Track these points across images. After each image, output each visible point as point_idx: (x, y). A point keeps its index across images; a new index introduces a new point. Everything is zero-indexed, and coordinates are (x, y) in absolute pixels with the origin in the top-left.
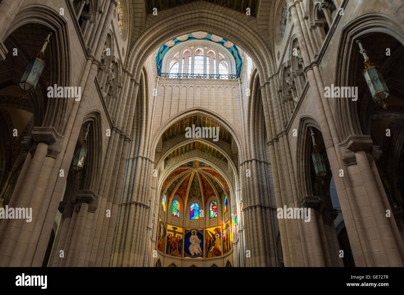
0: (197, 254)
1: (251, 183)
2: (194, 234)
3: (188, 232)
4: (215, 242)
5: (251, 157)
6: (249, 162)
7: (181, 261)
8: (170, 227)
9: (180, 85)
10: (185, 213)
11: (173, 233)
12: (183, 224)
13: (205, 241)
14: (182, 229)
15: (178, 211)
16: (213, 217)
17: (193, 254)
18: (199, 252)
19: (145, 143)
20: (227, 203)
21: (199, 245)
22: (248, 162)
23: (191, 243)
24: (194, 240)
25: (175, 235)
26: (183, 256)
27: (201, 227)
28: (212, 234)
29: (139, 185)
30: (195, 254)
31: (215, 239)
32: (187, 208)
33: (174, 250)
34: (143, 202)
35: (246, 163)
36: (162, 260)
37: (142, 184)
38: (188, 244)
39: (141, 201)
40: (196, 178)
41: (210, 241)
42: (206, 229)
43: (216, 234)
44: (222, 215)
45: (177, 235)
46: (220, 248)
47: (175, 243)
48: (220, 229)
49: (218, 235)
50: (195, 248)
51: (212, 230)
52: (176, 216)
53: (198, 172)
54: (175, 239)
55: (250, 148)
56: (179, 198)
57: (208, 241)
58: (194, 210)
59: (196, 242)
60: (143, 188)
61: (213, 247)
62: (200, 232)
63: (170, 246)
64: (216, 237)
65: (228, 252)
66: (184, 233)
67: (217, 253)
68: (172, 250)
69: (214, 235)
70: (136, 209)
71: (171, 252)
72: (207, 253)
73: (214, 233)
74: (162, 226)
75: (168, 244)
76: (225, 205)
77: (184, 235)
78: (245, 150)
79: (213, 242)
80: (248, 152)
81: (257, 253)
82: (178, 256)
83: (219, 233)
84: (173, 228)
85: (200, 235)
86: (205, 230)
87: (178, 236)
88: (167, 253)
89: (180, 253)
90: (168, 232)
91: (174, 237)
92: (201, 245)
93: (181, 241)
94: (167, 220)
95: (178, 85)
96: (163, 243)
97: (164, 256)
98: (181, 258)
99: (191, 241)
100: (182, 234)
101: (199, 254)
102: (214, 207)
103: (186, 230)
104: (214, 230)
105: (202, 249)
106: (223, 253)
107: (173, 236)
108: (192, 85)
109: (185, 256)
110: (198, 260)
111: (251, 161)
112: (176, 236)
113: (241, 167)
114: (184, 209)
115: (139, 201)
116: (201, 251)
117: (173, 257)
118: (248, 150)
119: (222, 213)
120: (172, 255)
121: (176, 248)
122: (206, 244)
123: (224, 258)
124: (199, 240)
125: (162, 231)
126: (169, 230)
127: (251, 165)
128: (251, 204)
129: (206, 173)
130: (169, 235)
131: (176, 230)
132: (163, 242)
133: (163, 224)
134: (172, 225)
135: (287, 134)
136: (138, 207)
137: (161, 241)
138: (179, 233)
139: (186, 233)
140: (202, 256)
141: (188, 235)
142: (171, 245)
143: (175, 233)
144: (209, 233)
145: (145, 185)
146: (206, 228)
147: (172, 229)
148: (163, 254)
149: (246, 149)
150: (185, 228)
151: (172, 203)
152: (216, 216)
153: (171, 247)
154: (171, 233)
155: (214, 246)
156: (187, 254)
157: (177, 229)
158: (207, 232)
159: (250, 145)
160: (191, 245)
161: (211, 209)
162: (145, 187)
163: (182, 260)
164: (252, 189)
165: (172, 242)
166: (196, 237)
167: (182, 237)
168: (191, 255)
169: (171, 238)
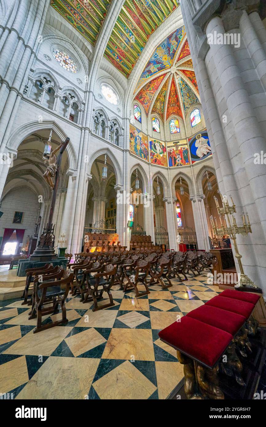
0: (206, 154)
2: (199, 138)
3: (192, 140)
7: (189, 169)
11: (175, 148)
12: (186, 135)
15: (177, 127)
17: (202, 156)
23: (197, 148)
24: (200, 143)
30: (204, 155)
36: (162, 172)
38: (193, 148)
40: (181, 82)
47: (179, 155)
50: (202, 149)
52: (176, 132)
54: (178, 151)
56: (176, 116)
58: (194, 117)
59: (203, 144)
62: (204, 132)
63: (173, 159)
66: (188, 143)
68: (177, 161)
71: (175, 163)
74: (157, 144)
75: (170, 158)
77: (188, 144)
82: (185, 164)
84: (174, 143)
85: (205, 135)
88: (171, 165)
89: (187, 161)
92: (208, 143)
93: (186, 151)
96: (163, 159)
97: (167, 169)
99: (196, 146)
101: (208, 153)
103: (189, 140)
107: (175, 149)
109: (193, 162)
114: (183, 123)
116: (210, 149)
117: (180, 166)
120: (177, 166)
121: (181, 159)
124: (205, 140)
125: (159, 148)
130: (170, 150)
132: (163, 157)
133: (159, 143)
137: (160, 157)
141: (192, 142)
142: (175, 158)
143: (177, 146)
147: (173, 145)
150: (188, 138)
151: (169, 123)
153: (175, 160)
154: (173, 148)
156: (194, 159)
157: (179, 142)
160: (198, 150)
163: (191, 166)
165: (175, 155)
166: (202, 139)
167: (187, 147)
168: (199, 158)
169: (174, 152)
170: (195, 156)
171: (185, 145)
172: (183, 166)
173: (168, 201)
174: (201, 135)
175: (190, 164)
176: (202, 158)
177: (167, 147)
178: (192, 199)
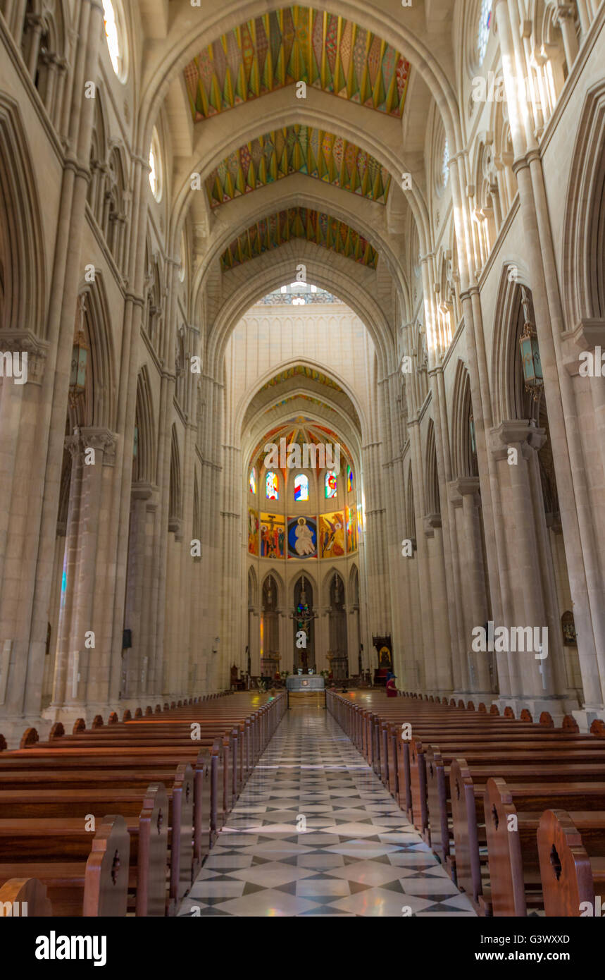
0: (307, 553)
1: (376, 478)
2: (302, 524)
3: (293, 521)
4: (334, 535)
5: (377, 438)
6: (375, 447)
7: (283, 566)
8: (264, 516)
9: (271, 316)
10: (286, 491)
11: (269, 525)
12: (284, 510)
13: (319, 535)
14: (283, 517)
15: (275, 489)
16: (331, 496)
17: (302, 554)
18: (311, 551)
19: (226, 423)
20: (351, 477)
21: (311, 540)
22: (373, 445)
23: (297, 538)
24: (303, 533)
25: (272, 526)
26: (287, 557)
27: (312, 512)
28: (330, 523)
29: (225, 487)
30: (305, 554)
31: (334, 531)
32: (289, 483)
33: (272, 550)
34: (231, 511)
35: (370, 448)
36: (256, 567)
37: (227, 485)
38: (293, 539)
39: (229, 508)
40: (301, 436)
41: (327, 534)
42: (321, 516)
43: (335, 523)
44: (344, 494)
45: (276, 526)
46: (343, 544)
47: (273, 539)
48: (341, 516)
49: (338, 525)
50: (304, 544)
51: (329, 517)
52: (273, 498)
53: (305, 429)
54: (273, 533)
55: (376, 424)
57: (324, 534)
58: (299, 487)
59: (305, 535)
60: (230, 491)
61: (332, 543)
62: (310, 520)
63: (266, 545)
64: (336, 527)
65: (353, 551)
66: (286, 523)
67: (338, 551)
68: (270, 549)
69: (332, 526)
70: (224, 520)
71: (268, 552)
72: (323, 551)
73: (333, 521)
74: (252, 516)
75: (263, 541)
76: (349, 480)
77: (287, 526)
78: (369, 428)
79: (332, 535)
80: (374, 430)
81: (381, 572)
82: (279, 558)
83: (341, 522)
84: (269, 516)
85: (311, 526)
86: (320, 518)
87: (277, 529)
88: (263, 555)
89: (282, 552)
90: (261, 524)
91: (272, 530)
92: (314, 540)
93: (282, 535)
94: (259, 506)
95: (267, 317)
96: (256, 542)
97: (259, 560)
98: (284, 560)
99: (297, 534)
100: (284, 524)
101: (310, 553)
102: (331, 481)
103: (289, 519)
104: (333, 517)
105: (315, 546)
106: (347, 552)
107: (269, 528)
108: (289, 316)
109: (289, 557)
110: (310, 562)
111: (378, 445)
112: (275, 529)
113: (364, 451)
114: (284, 486)
115: (227, 511)
116: (314, 548)
117: (272, 559)
118: (374, 427)
119: (344, 492)
120: (270, 557)
121: (275, 547)
122: (321, 538)
123: (347, 558)
124: (309, 532)
125: (253, 523)
126: (262, 521)
127: (378, 450)
128: (375, 506)
129: (317, 429)
130: (264, 528)
131: (274, 520)
132: (256, 540)
133: (254, 513)
134: (268, 512)
135: (402, 461)
136: (226, 518)
137: (254, 539)
138: (278, 523)
139: (290, 523)
140: (316, 556)
141: (293, 526)
142: (268, 543)
143: (272, 522)
144: (325, 521)
145: (232, 485)
146: (319, 514)
147: (268, 519)
148: (257, 557)
149: (371, 425)
150: (288, 514)
151: (266, 478)
152: (335, 495)
153: (268, 546)
154: (267, 525)
155: (333, 540)
156: (292, 554)
157: (275, 517)
158: (323, 521)
159: (376, 420)
160: (298, 540)
161: (327, 484)
162: (232, 490)
163: (285, 563)
164: (377, 487)
165: (269, 538)
166: (306, 528)
167: (284, 529)
168: (298, 554)
169: (267, 532)
170: (292, 549)
171: (281, 524)
172: (277, 560)
173: (256, 612)
174: (305, 523)
175: (285, 558)
176: (301, 558)
177: (260, 521)
178: (280, 612)
